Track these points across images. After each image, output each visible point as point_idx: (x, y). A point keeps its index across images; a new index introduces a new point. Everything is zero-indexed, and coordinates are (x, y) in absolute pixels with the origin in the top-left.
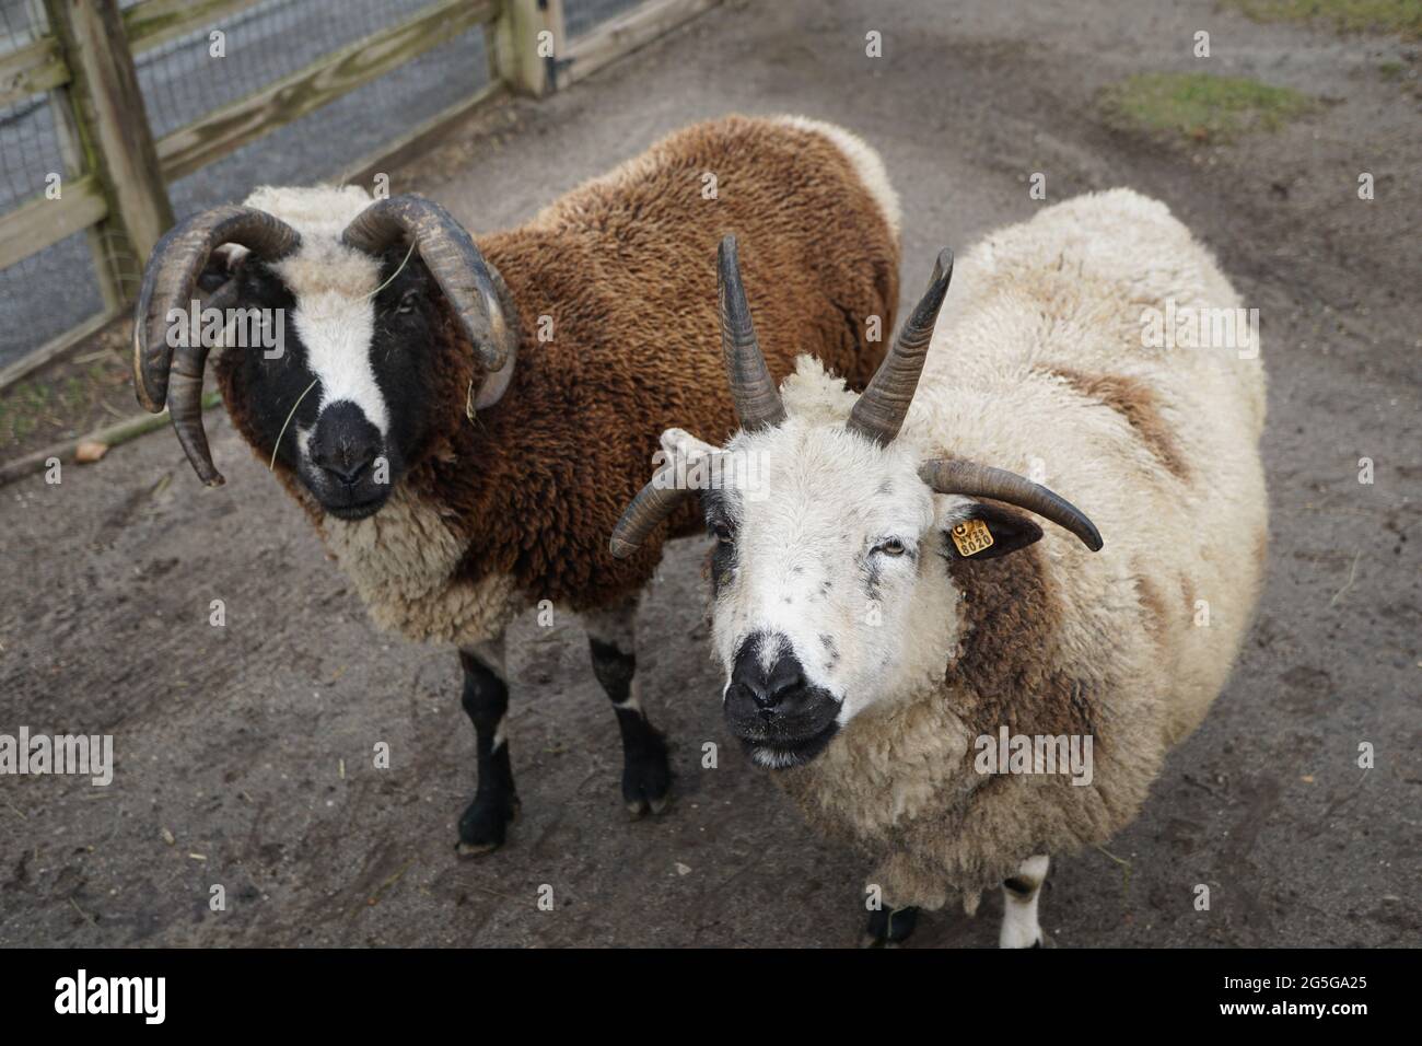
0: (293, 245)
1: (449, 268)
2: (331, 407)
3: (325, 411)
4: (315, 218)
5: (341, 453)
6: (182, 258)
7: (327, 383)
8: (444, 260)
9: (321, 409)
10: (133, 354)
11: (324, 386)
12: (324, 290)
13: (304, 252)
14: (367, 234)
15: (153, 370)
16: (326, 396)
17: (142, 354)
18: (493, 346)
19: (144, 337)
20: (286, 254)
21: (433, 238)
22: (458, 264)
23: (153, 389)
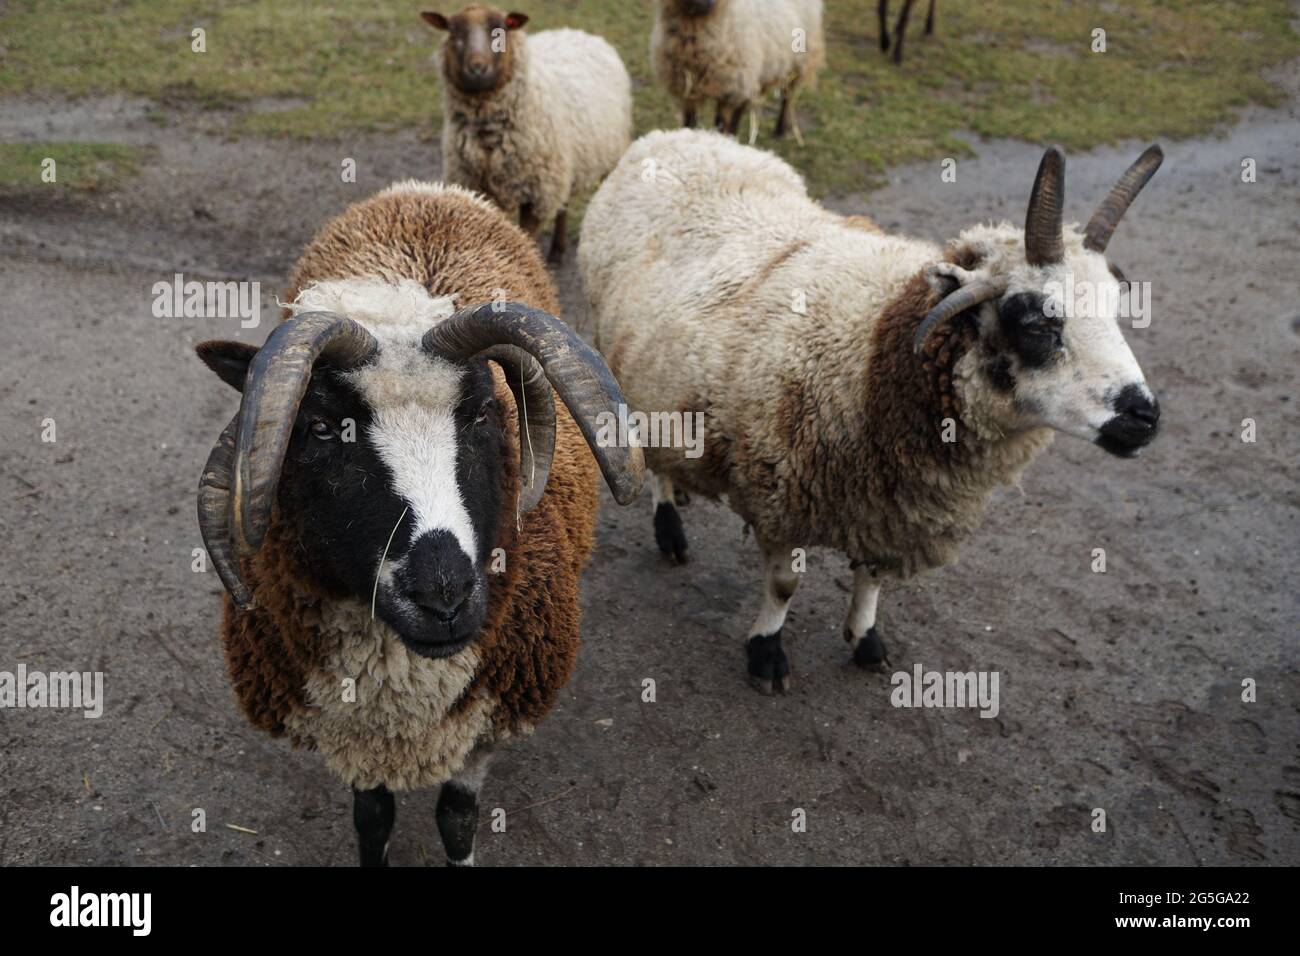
0: (372, 354)
1: (582, 393)
2: (425, 537)
3: (419, 542)
4: (389, 321)
5: (440, 589)
6: (284, 380)
7: (419, 509)
8: (577, 384)
9: (413, 539)
10: (233, 493)
11: (416, 514)
12: (405, 403)
13: (383, 361)
14: (457, 343)
15: (255, 511)
16: (419, 525)
17: (244, 492)
18: (630, 479)
19: (247, 473)
20: (364, 363)
21: (561, 358)
22: (593, 388)
23: (251, 531)
